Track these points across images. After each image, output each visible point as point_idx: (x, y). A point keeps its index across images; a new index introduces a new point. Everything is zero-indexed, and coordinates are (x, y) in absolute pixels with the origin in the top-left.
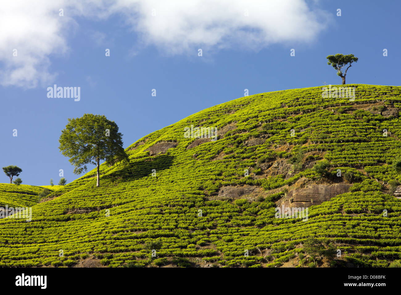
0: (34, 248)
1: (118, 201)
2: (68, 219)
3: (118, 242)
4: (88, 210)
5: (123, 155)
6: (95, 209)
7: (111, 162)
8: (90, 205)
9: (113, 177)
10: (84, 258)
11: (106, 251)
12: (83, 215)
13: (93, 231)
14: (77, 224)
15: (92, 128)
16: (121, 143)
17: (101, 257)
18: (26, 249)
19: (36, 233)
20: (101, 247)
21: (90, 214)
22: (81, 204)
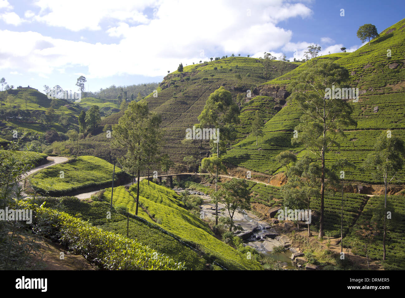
0: (350, 65)
1: (376, 48)
2: (361, 56)
3: (377, 59)
4: (366, 52)
5: (378, 35)
6: (369, 52)
7: (373, 38)
8: (368, 51)
9: (374, 43)
10: (366, 65)
11: (373, 62)
12: (365, 54)
13: (369, 57)
14: (363, 56)
15: (367, 28)
16: (377, 31)
17: (371, 64)
18: (348, 65)
19: (351, 61)
20: (371, 61)
21: (368, 53)
22: (365, 51)
